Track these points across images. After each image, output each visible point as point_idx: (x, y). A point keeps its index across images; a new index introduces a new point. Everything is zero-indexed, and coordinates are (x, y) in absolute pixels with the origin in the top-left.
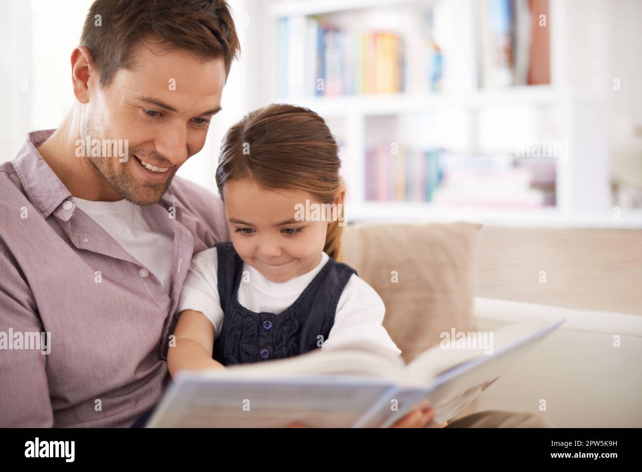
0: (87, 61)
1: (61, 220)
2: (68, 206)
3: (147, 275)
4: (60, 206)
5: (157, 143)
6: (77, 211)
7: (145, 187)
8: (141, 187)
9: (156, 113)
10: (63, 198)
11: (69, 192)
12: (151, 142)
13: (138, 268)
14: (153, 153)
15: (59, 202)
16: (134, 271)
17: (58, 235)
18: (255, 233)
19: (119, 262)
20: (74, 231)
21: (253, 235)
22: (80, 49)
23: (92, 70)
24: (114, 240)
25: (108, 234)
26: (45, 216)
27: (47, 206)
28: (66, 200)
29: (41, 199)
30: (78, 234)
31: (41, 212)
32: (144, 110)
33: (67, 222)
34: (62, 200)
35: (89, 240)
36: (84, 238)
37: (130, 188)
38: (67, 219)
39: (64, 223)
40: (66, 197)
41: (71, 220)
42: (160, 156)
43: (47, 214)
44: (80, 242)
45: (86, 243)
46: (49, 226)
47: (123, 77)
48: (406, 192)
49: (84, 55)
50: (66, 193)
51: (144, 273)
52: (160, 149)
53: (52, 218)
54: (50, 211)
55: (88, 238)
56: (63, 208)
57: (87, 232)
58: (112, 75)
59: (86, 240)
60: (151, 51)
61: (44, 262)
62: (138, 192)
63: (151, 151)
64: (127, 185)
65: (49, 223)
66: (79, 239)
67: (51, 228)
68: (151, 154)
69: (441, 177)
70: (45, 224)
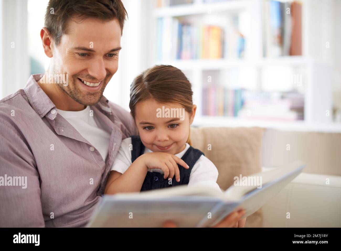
0: (47, 34)
1: (50, 119)
2: (54, 112)
3: (93, 150)
4: (49, 112)
5: (89, 70)
6: (58, 115)
7: (87, 95)
8: (86, 96)
9: (85, 55)
10: (51, 108)
11: (54, 105)
12: (86, 70)
13: (89, 146)
14: (87, 76)
15: (49, 110)
16: (87, 148)
17: (48, 127)
18: (154, 129)
19: (79, 142)
20: (56, 126)
21: (153, 131)
22: (43, 29)
23: (50, 38)
24: (77, 131)
25: (74, 128)
26: (41, 117)
27: (42, 112)
28: (53, 109)
29: (39, 108)
30: (58, 127)
31: (40, 115)
32: (78, 54)
33: (53, 121)
34: (51, 109)
35: (64, 131)
36: (62, 129)
37: (80, 97)
38: (53, 119)
39: (51, 121)
40: (53, 107)
41: (55, 120)
42: (92, 77)
43: (42, 116)
44: (59, 132)
45: (63, 132)
46: (44, 122)
47: (65, 39)
48: (224, 111)
49: (46, 32)
50: (52, 105)
51: (92, 149)
52: (91, 73)
53: (45, 118)
54: (44, 115)
55: (63, 129)
56: (51, 113)
57: (63, 127)
58: (60, 39)
59: (63, 131)
60: (76, 22)
61: (41, 142)
62: (84, 99)
63: (86, 75)
64: (78, 95)
65: (43, 121)
66: (59, 130)
67: (45, 124)
68: (86, 76)
69: (243, 103)
70: (41, 121)
